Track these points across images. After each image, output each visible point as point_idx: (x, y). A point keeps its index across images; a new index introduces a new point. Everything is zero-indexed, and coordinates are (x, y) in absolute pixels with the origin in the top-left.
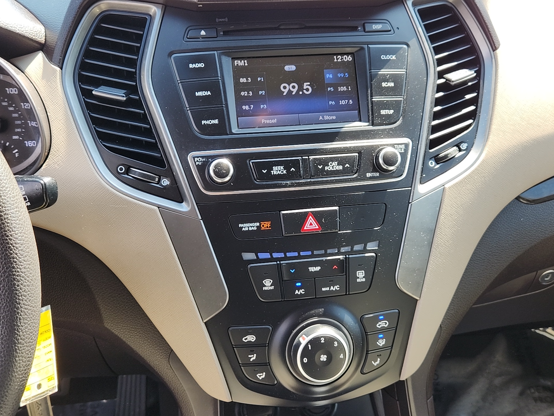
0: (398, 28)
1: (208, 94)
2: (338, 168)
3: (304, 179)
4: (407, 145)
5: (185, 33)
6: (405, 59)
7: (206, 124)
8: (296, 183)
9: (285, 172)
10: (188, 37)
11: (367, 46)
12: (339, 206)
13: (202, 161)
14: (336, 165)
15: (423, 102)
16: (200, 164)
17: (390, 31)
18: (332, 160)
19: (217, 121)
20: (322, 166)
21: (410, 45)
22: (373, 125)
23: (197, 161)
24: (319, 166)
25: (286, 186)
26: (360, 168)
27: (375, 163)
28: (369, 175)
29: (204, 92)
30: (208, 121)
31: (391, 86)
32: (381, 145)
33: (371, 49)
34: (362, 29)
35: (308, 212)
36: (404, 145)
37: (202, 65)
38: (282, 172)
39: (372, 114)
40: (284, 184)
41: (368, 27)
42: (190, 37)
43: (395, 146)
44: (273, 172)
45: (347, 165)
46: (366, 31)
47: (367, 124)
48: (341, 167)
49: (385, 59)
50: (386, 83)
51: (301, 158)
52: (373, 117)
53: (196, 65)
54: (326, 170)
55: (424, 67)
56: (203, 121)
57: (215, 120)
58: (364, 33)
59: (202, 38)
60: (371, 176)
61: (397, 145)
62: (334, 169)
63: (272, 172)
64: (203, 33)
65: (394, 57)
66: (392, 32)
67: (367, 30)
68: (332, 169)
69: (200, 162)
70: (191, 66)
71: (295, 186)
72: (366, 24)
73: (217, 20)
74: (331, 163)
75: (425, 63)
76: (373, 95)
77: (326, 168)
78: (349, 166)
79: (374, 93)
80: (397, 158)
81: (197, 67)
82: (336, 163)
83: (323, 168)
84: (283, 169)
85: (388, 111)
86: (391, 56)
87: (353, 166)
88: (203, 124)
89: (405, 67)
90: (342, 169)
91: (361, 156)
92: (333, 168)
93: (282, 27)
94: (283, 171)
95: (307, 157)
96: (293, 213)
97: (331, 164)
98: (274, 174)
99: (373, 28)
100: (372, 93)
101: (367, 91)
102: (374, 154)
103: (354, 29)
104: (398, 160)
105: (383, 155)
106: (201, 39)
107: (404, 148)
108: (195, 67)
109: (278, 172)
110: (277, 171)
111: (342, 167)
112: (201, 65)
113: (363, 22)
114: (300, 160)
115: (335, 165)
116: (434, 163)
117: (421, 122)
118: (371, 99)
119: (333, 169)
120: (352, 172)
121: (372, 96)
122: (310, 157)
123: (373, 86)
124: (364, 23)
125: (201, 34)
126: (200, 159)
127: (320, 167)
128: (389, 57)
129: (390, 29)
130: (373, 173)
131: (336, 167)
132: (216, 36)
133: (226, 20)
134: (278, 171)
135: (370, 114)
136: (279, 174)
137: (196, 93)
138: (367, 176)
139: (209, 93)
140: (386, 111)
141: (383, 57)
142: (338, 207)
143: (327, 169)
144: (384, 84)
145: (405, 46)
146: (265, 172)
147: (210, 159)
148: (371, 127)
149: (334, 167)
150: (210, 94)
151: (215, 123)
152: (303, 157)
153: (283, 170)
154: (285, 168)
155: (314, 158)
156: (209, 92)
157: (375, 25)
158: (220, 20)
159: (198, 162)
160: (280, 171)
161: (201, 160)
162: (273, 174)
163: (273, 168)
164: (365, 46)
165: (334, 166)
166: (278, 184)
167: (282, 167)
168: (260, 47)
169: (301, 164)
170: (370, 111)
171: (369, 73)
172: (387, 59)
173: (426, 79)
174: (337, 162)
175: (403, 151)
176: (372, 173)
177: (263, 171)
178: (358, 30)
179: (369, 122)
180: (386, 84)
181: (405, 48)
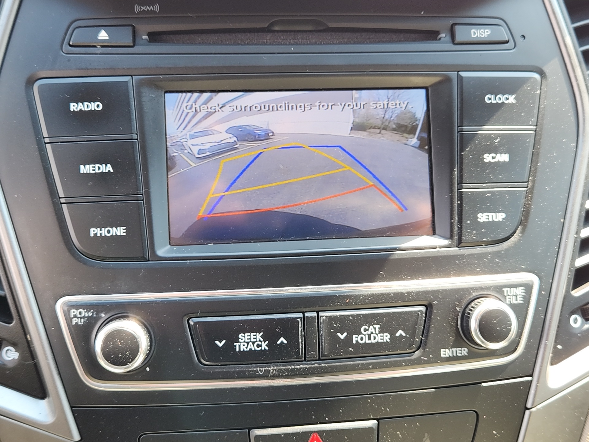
0: (524, 37)
1: (107, 171)
2: (380, 338)
3: (305, 360)
4: (528, 288)
5: (66, 34)
6: (534, 103)
7: (99, 235)
8: (288, 370)
9: (264, 346)
10: (71, 43)
11: (456, 73)
12: (378, 420)
13: (84, 317)
14: (377, 332)
15: (567, 195)
16: (81, 322)
17: (507, 42)
18: (369, 320)
19: (122, 231)
20: (345, 334)
21: (547, 74)
22: (459, 244)
23: (75, 316)
24: (339, 334)
25: (265, 376)
26: (427, 337)
27: (459, 327)
28: (445, 353)
29: (97, 166)
30: (103, 229)
31: (502, 160)
32: (474, 289)
33: (464, 79)
34: (448, 38)
35: (311, 432)
36: (523, 288)
37: (98, 106)
38: (258, 346)
39: (460, 222)
40: (261, 371)
41: (461, 33)
42: (74, 45)
43: (505, 290)
44: (240, 346)
45: (400, 332)
46: (456, 42)
47: (446, 242)
48: (386, 337)
49: (494, 102)
50: (494, 155)
51: (301, 315)
52: (460, 229)
53: (86, 106)
54: (354, 342)
55: (573, 119)
56: (92, 230)
57: (118, 228)
58: (451, 45)
59: (102, 46)
60: (451, 355)
61: (509, 289)
62: (373, 341)
63: (237, 344)
64: (103, 35)
65: (512, 99)
66: (511, 44)
67: (458, 39)
68: (368, 342)
69: (81, 318)
70: (74, 107)
71: (287, 377)
72: (457, 27)
73: (137, 8)
74: (367, 328)
75: (575, 112)
76: (464, 181)
77: (355, 338)
78: (404, 334)
79: (465, 176)
80: (510, 325)
81: (86, 109)
82: (377, 327)
83: (349, 339)
84: (262, 340)
85: (494, 214)
86: (506, 96)
87: (413, 336)
88: (92, 235)
89: (534, 120)
90: (389, 340)
91: (431, 312)
92: (370, 339)
93: (276, 28)
94: (260, 343)
95: (315, 314)
96: (278, 436)
97: (366, 330)
98: (242, 350)
99: (473, 36)
100: (461, 176)
101: (452, 171)
102: (458, 309)
103: (433, 35)
104: (510, 329)
105: (479, 317)
106: (99, 50)
107: (523, 294)
108: (83, 110)
109: (251, 346)
110: (248, 343)
111: (389, 336)
112: (95, 106)
113: (451, 22)
114: (299, 320)
115: (374, 332)
116: (580, 319)
117: (559, 237)
118: (458, 189)
119: (370, 342)
120: (410, 347)
121: (460, 182)
122: (321, 314)
123: (465, 161)
124: (454, 25)
125: (99, 38)
126: (80, 313)
127: (342, 336)
128: (501, 99)
129: (507, 39)
130: (454, 349)
131: (376, 335)
132: (132, 44)
133: (157, 8)
134: (251, 343)
135: (454, 222)
136: (251, 349)
137: (82, 167)
138: (442, 356)
139: (109, 168)
140: (490, 214)
141: (490, 99)
142: (375, 422)
143: (357, 341)
144: (488, 158)
145: (537, 76)
146: (220, 345)
147: (102, 312)
148: (457, 248)
149: (372, 336)
150: (112, 171)
151: (118, 234)
152: (306, 314)
153: (260, 341)
154: (265, 338)
155: (330, 317)
156: (109, 165)
157: (477, 29)
158: (143, 8)
159: (78, 318)
160: (253, 343)
161: (83, 315)
162: (237, 350)
163: (240, 336)
164: (454, 75)
165: (372, 333)
166: (249, 371)
167: (259, 336)
168: (225, 71)
169: (300, 329)
170: (456, 215)
171: (458, 132)
172: (497, 103)
173: (575, 145)
174: (379, 326)
175: (520, 301)
176: (453, 347)
177: (217, 342)
178: (440, 39)
179: (451, 237)
180: (493, 158)
181: (535, 78)
